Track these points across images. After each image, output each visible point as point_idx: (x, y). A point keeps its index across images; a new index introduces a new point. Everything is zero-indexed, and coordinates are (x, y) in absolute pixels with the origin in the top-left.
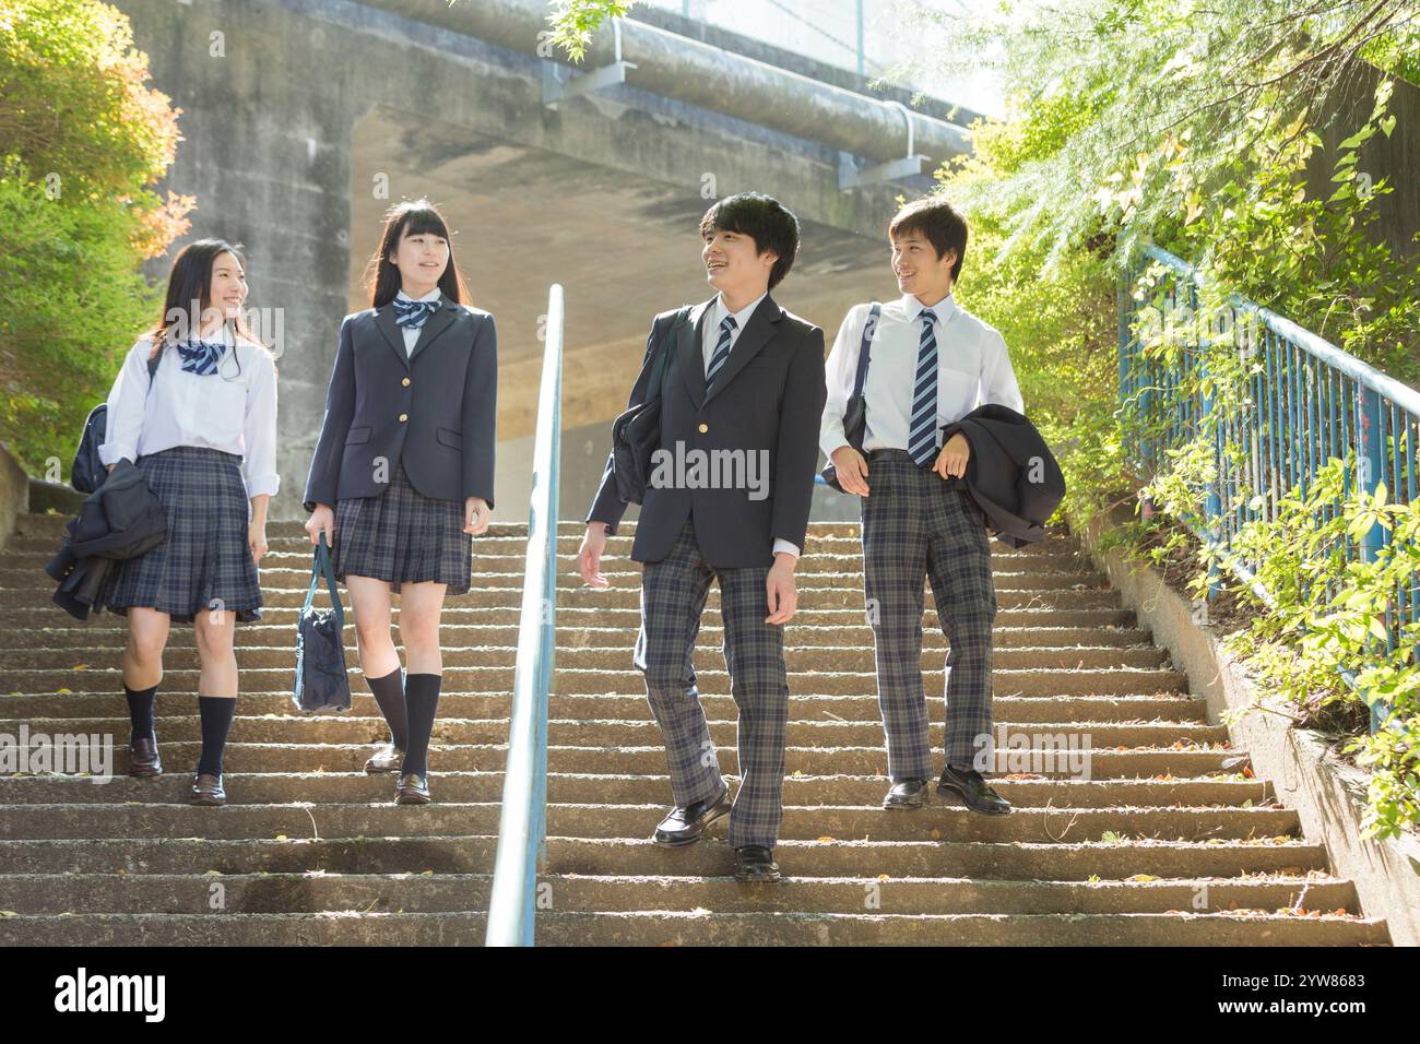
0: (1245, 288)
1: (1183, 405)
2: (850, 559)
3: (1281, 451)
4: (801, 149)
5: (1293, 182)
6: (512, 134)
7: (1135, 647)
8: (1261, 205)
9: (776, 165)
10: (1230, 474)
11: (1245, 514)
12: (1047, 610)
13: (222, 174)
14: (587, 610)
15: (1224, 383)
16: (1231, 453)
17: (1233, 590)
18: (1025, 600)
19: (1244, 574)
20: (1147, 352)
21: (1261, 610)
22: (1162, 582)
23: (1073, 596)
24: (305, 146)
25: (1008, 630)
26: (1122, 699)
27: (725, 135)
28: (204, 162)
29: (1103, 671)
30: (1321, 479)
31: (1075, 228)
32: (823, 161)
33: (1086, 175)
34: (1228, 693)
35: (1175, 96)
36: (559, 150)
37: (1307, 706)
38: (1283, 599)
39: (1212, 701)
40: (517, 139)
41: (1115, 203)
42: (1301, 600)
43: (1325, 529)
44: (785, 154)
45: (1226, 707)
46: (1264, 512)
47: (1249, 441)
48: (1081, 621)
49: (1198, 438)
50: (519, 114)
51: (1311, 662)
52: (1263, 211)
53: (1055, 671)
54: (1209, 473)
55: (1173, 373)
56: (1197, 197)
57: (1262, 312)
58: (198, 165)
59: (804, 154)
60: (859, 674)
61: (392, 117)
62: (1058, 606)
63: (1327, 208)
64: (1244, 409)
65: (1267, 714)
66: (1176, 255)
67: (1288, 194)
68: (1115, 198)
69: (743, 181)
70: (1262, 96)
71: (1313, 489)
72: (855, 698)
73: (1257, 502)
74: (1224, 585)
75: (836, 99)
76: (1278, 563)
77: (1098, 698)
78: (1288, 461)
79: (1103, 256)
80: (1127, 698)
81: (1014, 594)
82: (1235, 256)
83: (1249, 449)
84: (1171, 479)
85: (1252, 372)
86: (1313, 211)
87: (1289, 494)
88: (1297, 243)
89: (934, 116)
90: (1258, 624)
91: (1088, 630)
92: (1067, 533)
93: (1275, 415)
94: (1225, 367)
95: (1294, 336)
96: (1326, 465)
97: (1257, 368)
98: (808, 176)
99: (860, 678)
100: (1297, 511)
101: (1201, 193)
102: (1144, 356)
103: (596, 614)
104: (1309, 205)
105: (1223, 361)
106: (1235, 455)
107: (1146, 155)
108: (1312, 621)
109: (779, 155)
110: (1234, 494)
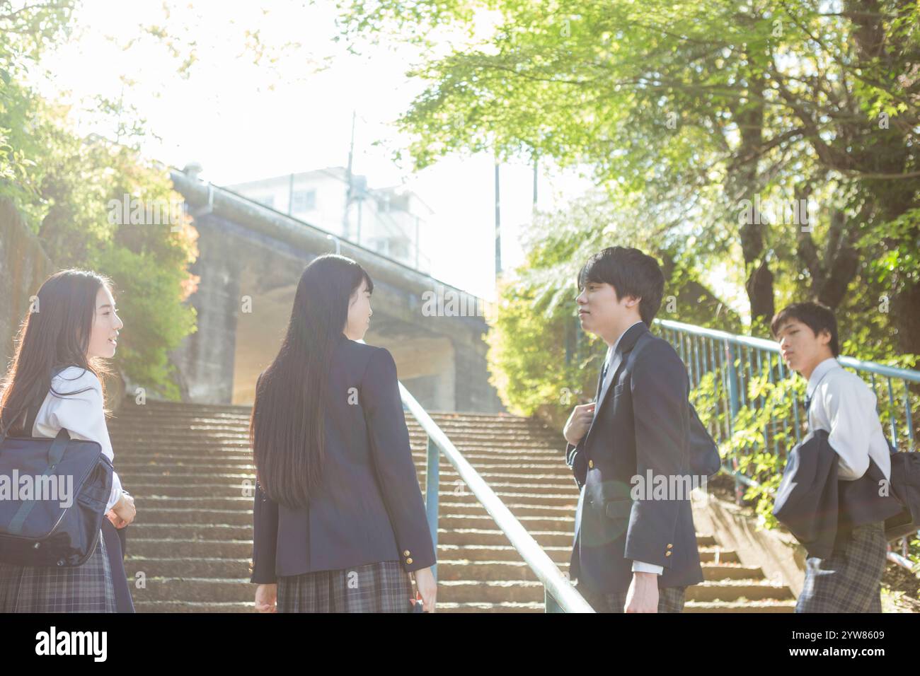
24: (223, 280)
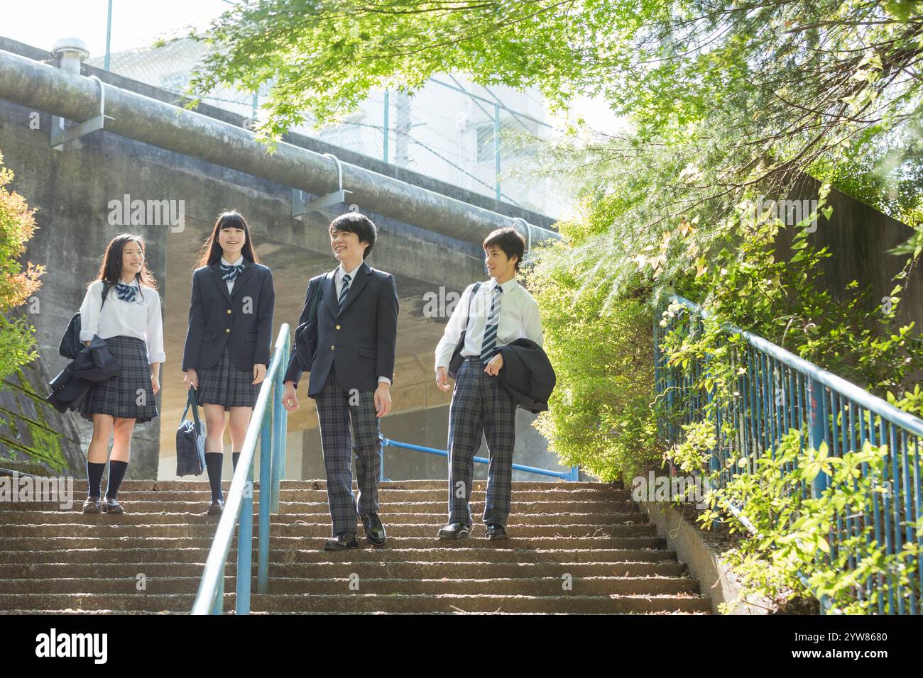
0: (733, 319)
1: (696, 399)
2: (477, 504)
3: (759, 427)
4: (460, 247)
5: (766, 251)
6: (272, 235)
7: (666, 563)
8: (745, 264)
9: (444, 257)
10: (726, 443)
11: (735, 469)
12: (606, 538)
13: (80, 259)
14: (296, 538)
15: (721, 381)
16: (726, 429)
17: (727, 521)
18: (592, 531)
19: (735, 511)
20: (671, 364)
21: (746, 534)
22: (682, 518)
23: (625, 529)
25: (579, 551)
26: (654, 597)
27: (410, 238)
28: (68, 251)
29: (642, 578)
30: (784, 444)
31: (623, 281)
32: (474, 255)
33: (627, 243)
34: (725, 593)
35: (685, 192)
36: (302, 246)
37: (778, 601)
38: (761, 527)
39: (715, 597)
40: (275, 239)
41: (649, 265)
42: (773, 527)
43: (787, 478)
44: (449, 251)
45: (723, 601)
46: (748, 468)
47: (738, 421)
48: (629, 545)
49: (704, 420)
50: (277, 223)
51: (779, 569)
52: (746, 269)
53: (610, 578)
54: (711, 442)
55: (689, 378)
56: (703, 261)
57: (745, 334)
58: (65, 253)
59: (462, 250)
60: (477, 581)
61: (194, 224)
62: (613, 535)
63: (788, 266)
64: (734, 399)
65: (750, 606)
66: (690, 300)
67: (762, 258)
68: (649, 261)
69: (421, 267)
70: (745, 193)
71: (779, 451)
72: (473, 596)
73: (743, 462)
74: (722, 519)
75: (481, 215)
76: (758, 502)
77: (638, 597)
78: (764, 434)
79: (643, 301)
80: (658, 597)
81: (585, 527)
82: (727, 297)
83: (738, 427)
84: (686, 446)
85: (738, 373)
86: (779, 269)
87: (764, 456)
88: (769, 290)
89: (545, 227)
90: (745, 544)
91: (633, 551)
92: (622, 487)
93: (755, 402)
94: (721, 370)
95: (766, 348)
96: (788, 434)
97: (742, 371)
98: (464, 264)
99: (478, 583)
100: (769, 466)
101: (705, 258)
102: (669, 366)
103: (302, 540)
104: (776, 265)
105: (720, 367)
106: (728, 431)
107: (669, 233)
108: (780, 540)
109: (445, 251)
110: (729, 457)
